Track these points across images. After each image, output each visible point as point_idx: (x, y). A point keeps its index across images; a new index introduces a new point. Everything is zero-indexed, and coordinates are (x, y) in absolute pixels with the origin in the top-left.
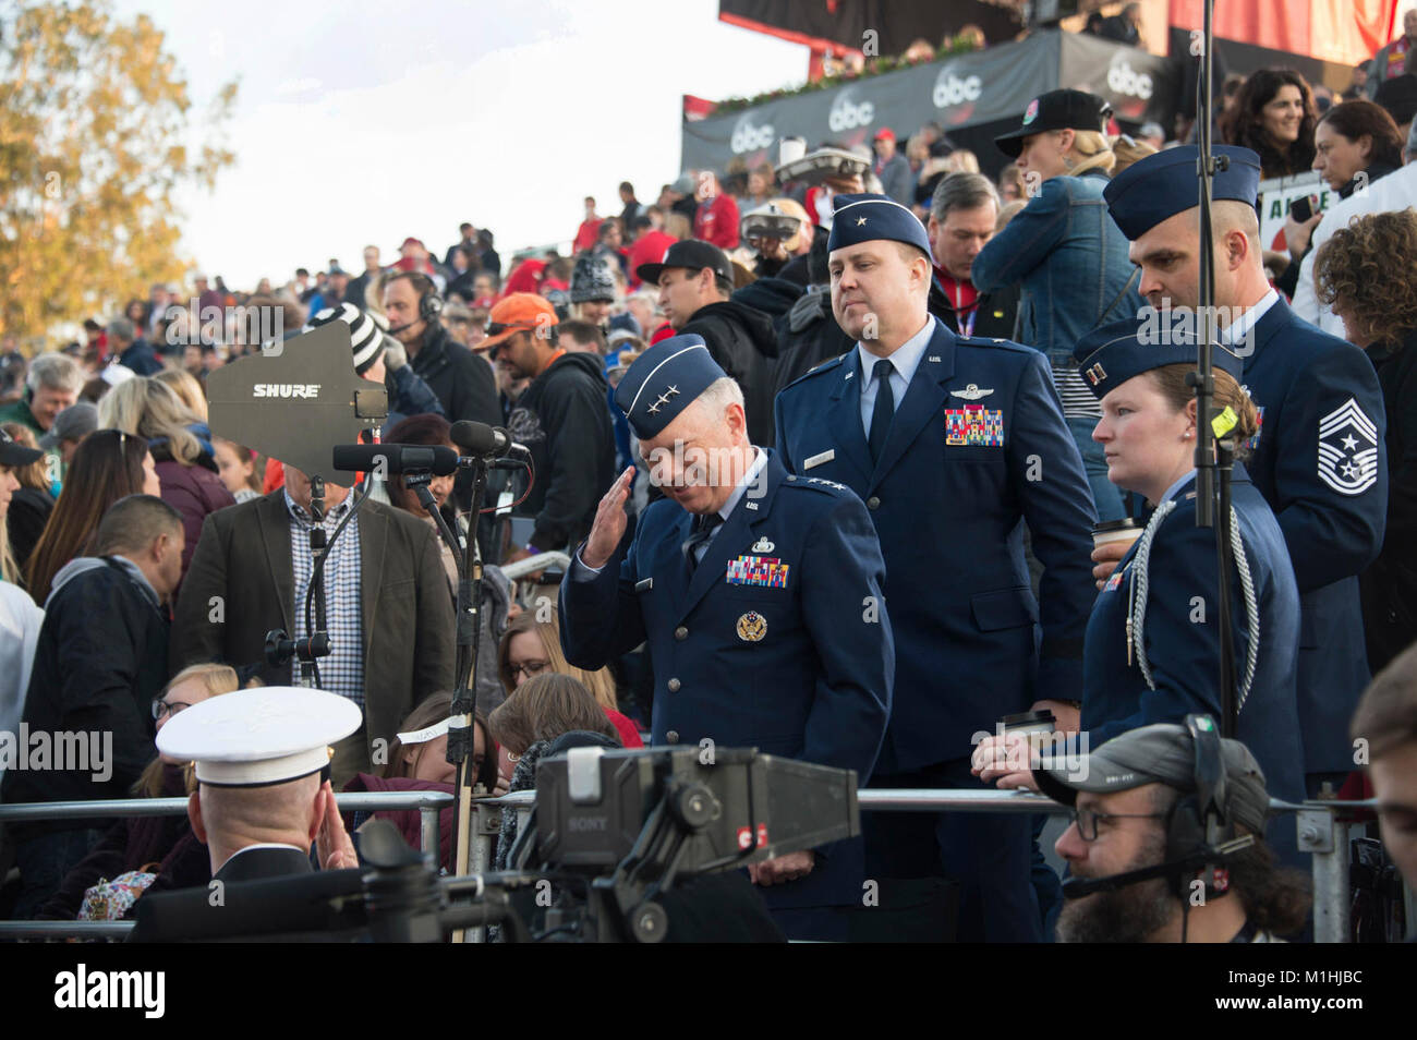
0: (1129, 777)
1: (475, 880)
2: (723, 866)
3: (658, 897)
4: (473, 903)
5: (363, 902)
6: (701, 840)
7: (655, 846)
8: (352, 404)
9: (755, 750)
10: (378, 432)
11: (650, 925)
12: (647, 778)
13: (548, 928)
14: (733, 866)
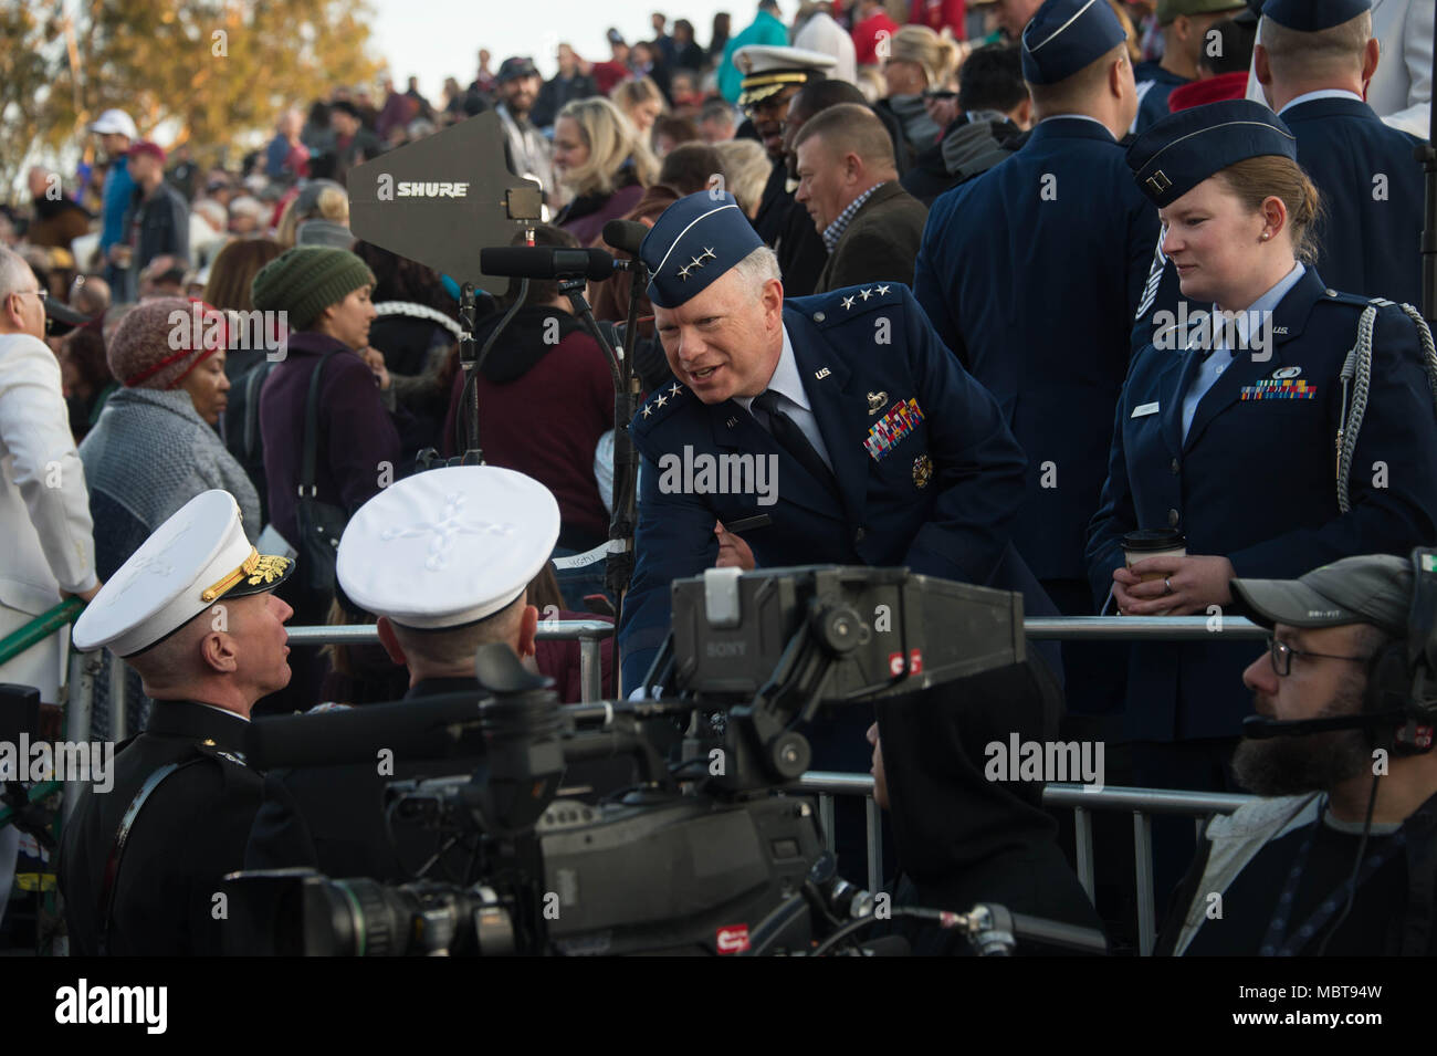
0: (1334, 613)
1: (604, 708)
2: (873, 694)
3: (803, 728)
4: (603, 732)
5: (480, 729)
6: (849, 666)
7: (797, 671)
8: (503, 203)
9: (907, 569)
10: (532, 234)
11: (792, 756)
12: (788, 600)
13: (685, 758)
14: (885, 694)
